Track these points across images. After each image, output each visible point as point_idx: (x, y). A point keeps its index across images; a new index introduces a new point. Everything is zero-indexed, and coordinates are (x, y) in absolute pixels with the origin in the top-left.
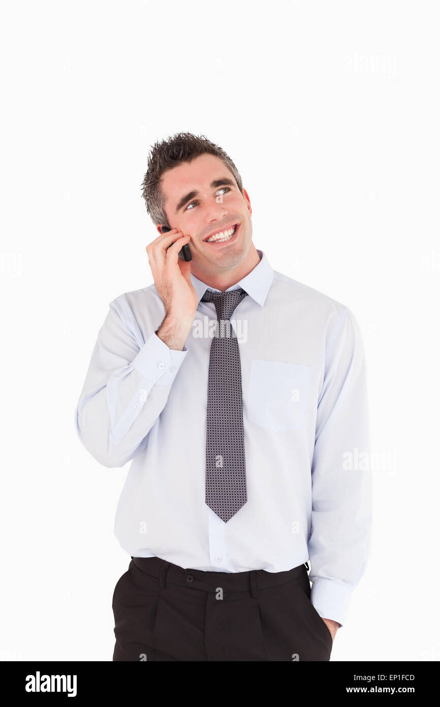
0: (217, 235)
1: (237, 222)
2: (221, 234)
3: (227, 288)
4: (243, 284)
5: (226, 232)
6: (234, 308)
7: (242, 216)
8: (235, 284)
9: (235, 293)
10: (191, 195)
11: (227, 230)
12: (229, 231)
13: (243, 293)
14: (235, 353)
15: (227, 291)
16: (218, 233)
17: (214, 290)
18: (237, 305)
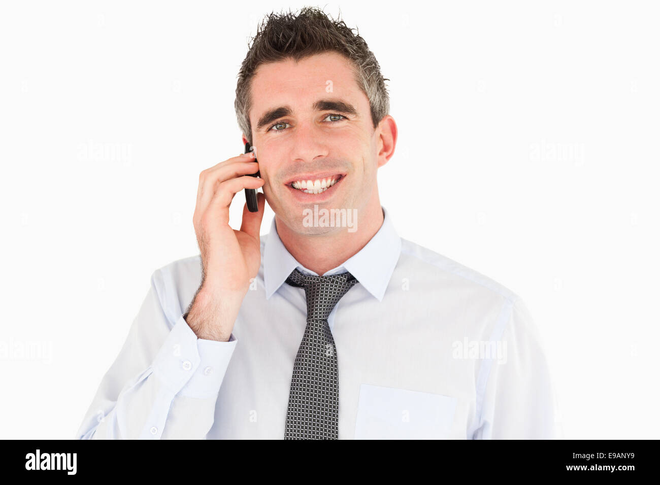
0: (304, 182)
1: (342, 170)
2: (310, 183)
3: (327, 271)
4: (352, 266)
5: (317, 182)
6: (335, 302)
7: (352, 163)
8: (339, 265)
9: (338, 278)
10: (281, 112)
11: (321, 179)
12: (324, 181)
13: (350, 280)
14: (332, 374)
15: (325, 275)
16: (306, 180)
17: (307, 271)
18: (341, 297)
